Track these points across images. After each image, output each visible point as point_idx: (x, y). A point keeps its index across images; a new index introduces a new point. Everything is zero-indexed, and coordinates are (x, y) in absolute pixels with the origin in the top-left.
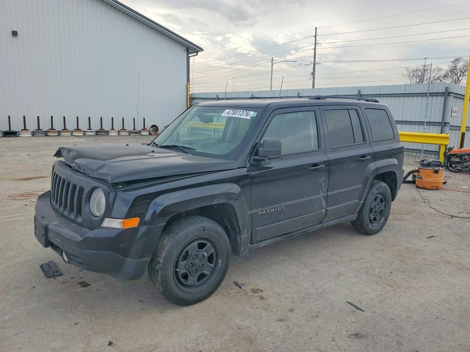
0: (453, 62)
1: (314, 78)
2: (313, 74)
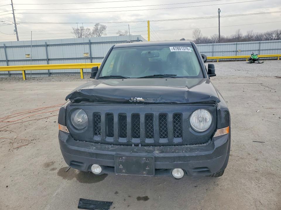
0: (95, 26)
1: (17, 34)
2: (16, 30)
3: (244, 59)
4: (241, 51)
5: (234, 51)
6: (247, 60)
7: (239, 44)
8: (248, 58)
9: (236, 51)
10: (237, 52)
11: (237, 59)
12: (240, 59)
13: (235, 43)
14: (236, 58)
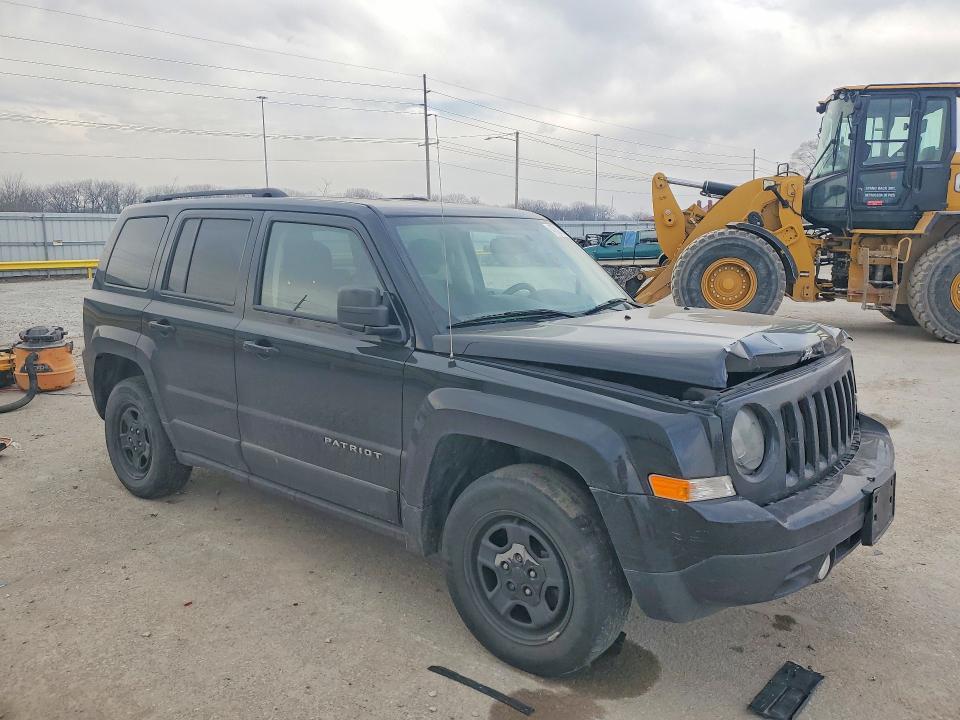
3: (76, 272)
4: (65, 244)
5: (34, 244)
6: (90, 275)
7: (52, 219)
8: (93, 268)
9: (45, 245)
10: (50, 250)
11: (53, 273)
12: (63, 273)
13: (38, 215)
14: (46, 270)
